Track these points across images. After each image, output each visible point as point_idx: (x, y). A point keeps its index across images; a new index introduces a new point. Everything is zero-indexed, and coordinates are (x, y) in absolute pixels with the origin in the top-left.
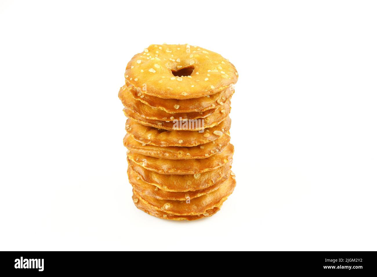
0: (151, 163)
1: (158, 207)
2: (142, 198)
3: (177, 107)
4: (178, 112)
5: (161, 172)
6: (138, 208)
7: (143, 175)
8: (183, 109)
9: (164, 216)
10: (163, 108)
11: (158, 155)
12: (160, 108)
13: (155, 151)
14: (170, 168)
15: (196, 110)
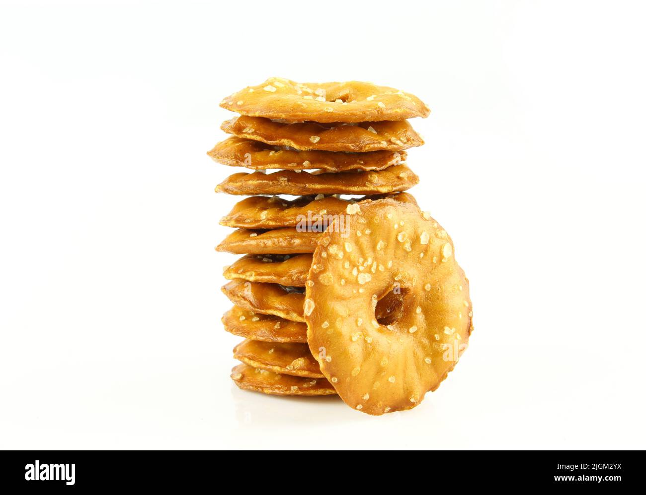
0: (267, 271)
1: (281, 367)
2: (250, 359)
3: (315, 139)
4: (316, 147)
5: (286, 280)
6: (241, 389)
7: (251, 301)
8: (328, 142)
9: (292, 387)
10: (290, 141)
11: (281, 244)
12: (284, 142)
13: (275, 237)
14: (303, 272)
15: (350, 145)
